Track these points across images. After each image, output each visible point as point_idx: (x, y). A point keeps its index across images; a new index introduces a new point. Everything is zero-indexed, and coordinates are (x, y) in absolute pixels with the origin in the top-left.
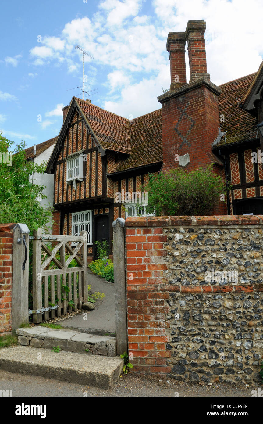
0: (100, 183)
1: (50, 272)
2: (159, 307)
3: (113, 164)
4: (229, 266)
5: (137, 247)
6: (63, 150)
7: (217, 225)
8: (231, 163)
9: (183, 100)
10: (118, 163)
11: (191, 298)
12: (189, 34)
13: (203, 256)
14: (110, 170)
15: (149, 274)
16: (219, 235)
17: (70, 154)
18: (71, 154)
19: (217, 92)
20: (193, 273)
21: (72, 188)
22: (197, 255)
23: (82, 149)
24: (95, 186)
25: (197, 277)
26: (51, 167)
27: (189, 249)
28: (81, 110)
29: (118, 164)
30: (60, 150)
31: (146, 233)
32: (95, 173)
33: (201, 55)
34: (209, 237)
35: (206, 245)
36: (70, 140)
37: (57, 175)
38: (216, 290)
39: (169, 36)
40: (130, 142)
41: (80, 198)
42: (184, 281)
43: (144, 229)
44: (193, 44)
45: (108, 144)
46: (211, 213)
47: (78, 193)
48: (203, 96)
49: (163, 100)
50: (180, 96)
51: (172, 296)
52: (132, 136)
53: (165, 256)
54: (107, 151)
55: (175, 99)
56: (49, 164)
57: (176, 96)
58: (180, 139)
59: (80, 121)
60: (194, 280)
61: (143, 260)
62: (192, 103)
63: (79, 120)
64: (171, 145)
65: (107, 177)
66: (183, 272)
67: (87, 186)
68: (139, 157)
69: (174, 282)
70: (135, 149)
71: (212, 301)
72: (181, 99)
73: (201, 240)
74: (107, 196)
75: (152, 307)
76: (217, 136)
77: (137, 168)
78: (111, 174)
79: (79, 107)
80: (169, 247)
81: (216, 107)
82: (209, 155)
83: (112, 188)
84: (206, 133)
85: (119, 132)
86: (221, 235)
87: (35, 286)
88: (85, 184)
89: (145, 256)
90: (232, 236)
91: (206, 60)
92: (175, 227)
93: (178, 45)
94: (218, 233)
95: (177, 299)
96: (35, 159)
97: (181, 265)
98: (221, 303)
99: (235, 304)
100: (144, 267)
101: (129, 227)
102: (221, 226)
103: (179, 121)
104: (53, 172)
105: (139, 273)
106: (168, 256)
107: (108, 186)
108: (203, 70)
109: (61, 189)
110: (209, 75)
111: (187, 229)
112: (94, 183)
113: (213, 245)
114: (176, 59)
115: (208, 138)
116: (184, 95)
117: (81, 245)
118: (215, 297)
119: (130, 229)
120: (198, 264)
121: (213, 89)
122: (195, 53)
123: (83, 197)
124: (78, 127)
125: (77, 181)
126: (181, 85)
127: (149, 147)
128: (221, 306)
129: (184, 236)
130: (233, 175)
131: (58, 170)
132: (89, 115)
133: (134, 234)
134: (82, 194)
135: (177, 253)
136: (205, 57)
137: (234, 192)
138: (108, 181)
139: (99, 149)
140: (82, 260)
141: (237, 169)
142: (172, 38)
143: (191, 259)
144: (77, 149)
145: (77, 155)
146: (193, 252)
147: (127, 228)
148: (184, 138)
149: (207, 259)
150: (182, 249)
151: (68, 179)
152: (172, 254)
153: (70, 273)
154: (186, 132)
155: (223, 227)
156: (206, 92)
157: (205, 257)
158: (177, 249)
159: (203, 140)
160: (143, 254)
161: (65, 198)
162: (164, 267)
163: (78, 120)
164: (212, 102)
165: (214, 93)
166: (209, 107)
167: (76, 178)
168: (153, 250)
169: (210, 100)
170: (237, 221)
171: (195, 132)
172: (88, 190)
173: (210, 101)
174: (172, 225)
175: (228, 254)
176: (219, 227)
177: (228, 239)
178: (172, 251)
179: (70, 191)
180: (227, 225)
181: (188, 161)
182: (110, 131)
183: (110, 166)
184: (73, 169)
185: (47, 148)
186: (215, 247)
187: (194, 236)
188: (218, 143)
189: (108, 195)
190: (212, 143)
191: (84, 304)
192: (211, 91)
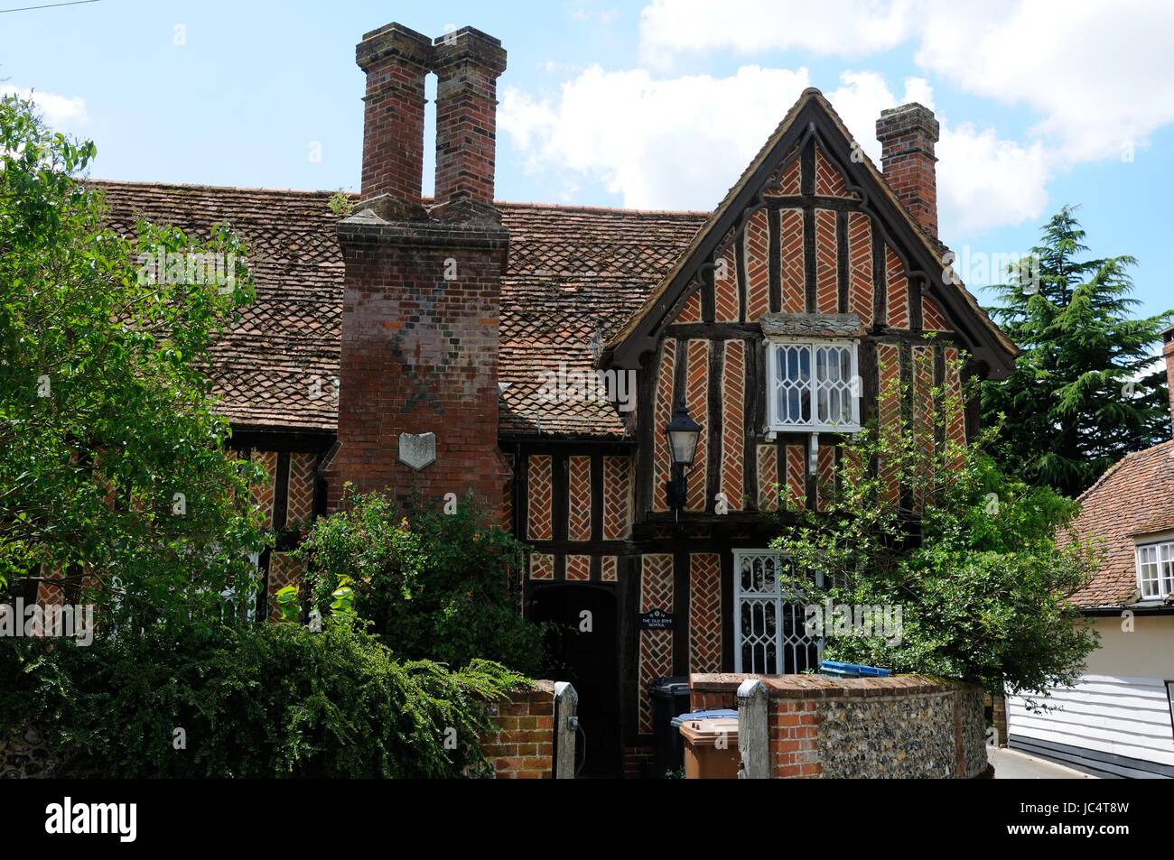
8: (530, 480)
9: (427, 265)
34: (855, 716)
35: (853, 729)
50: (419, 250)
55: (402, 252)
57: (406, 246)
58: (407, 381)
72: (418, 259)
103: (407, 326)
116: (433, 255)
129: (835, 715)
130: (532, 514)
137: (532, 559)
141: (545, 498)
148: (423, 383)
154: (431, 368)
171: (459, 376)
181: (431, 456)
187: (843, 714)
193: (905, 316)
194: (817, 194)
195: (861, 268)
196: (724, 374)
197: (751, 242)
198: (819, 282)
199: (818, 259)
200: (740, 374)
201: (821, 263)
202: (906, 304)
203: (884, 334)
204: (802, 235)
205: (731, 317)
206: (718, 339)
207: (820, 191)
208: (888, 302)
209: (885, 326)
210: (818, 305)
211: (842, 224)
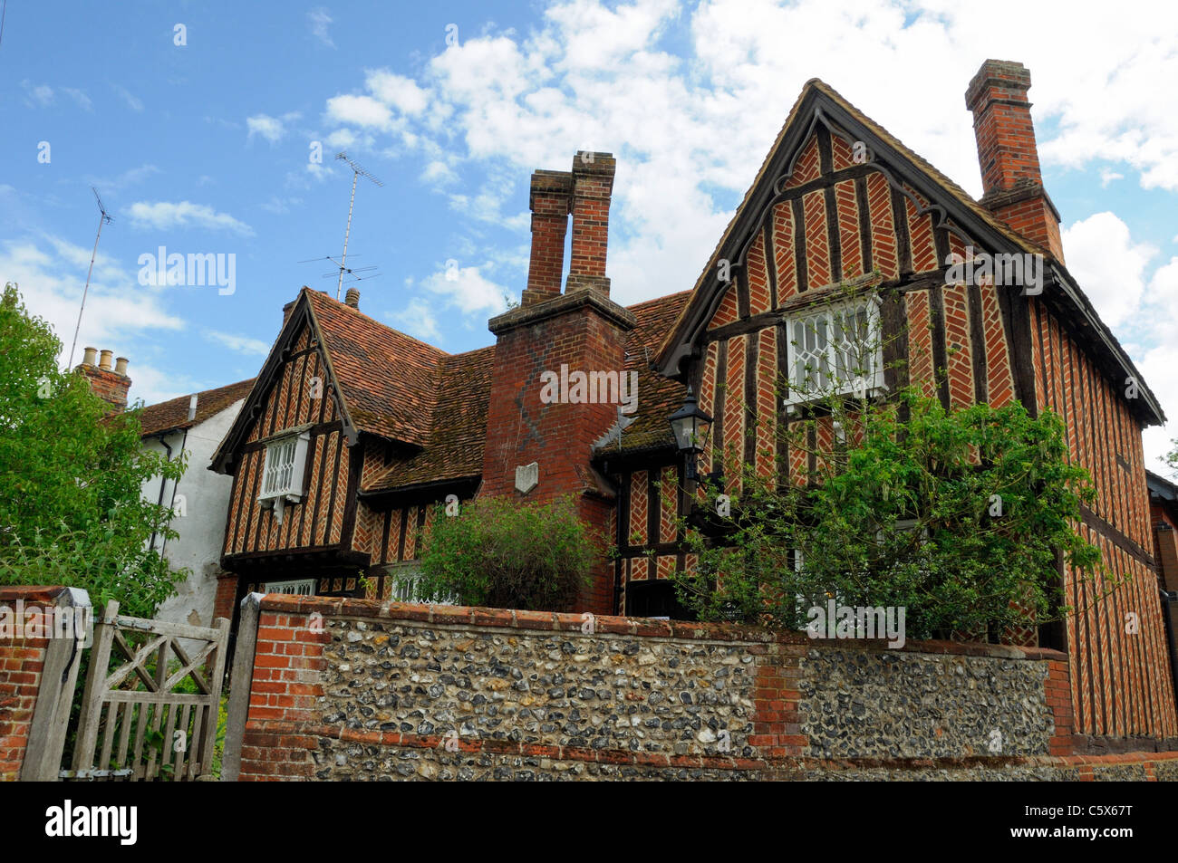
0: (339, 513)
1: (124, 695)
2: (297, 763)
3: (376, 467)
4: (442, 699)
5: (274, 648)
6: (263, 418)
7: (426, 621)
8: (632, 494)
9: (543, 333)
10: (391, 466)
11: (356, 752)
12: (575, 182)
13: (394, 677)
14: (368, 483)
15: (288, 701)
16: (430, 641)
17: (279, 431)
18: (282, 432)
19: (623, 322)
20: (371, 707)
21: (272, 517)
22: (382, 675)
23: (308, 421)
24: (326, 519)
25: (377, 715)
26: (229, 458)
27: (370, 661)
28: (316, 322)
29: (392, 470)
30: (257, 417)
31: (296, 626)
32: (330, 486)
33: (596, 234)
34: (410, 642)
35: (402, 656)
36: (284, 394)
37: (241, 480)
38: (406, 741)
39: (534, 178)
40: (433, 414)
41: (287, 545)
42: (352, 719)
43: (292, 616)
44: (582, 207)
45: (368, 418)
46: (570, 607)
47: (284, 533)
48: (584, 331)
49: (500, 327)
50: (536, 323)
51: (323, 744)
52: (442, 400)
53: (324, 670)
54: (363, 436)
55: (527, 329)
56: (224, 449)
57: (528, 323)
58: (524, 426)
59: (314, 348)
60: (372, 719)
61: (282, 674)
62: (559, 343)
63: (312, 346)
64: (504, 437)
65: (359, 499)
66: (353, 703)
67: (309, 516)
68: (442, 457)
69: (332, 719)
70: (440, 434)
71: (397, 762)
72: (537, 331)
73: (394, 647)
74: (353, 548)
75: (284, 762)
76: (610, 427)
77: (427, 483)
78: (368, 491)
79: (313, 315)
80: (333, 654)
81: (616, 358)
82: (579, 471)
83: (368, 528)
84: (579, 419)
85: (410, 387)
86: (434, 640)
87: (85, 719)
88: (304, 510)
89: (287, 666)
90: (455, 644)
91: (606, 245)
92: (348, 618)
93: (551, 202)
94: (428, 637)
95: (332, 752)
96: (190, 432)
97: (350, 690)
98: (415, 766)
99: (442, 772)
100: (283, 687)
101: (266, 610)
102: (435, 623)
103: (527, 383)
104: (232, 469)
105: (273, 698)
106: (329, 671)
107: (357, 523)
108: (595, 269)
109: (244, 516)
110: (608, 281)
111: (371, 623)
112: (324, 511)
113: (416, 658)
114: (543, 234)
115: (582, 430)
116: (545, 324)
117: (211, 647)
118: (403, 755)
119: (268, 614)
120: (382, 690)
121: (613, 315)
122: (582, 228)
123: (294, 544)
124: (305, 364)
125: (286, 503)
126: (546, 298)
127: (470, 434)
128: (412, 772)
129: (364, 636)
130: (633, 523)
131: (243, 467)
132: (336, 338)
133: (274, 624)
134: (294, 537)
135: (345, 667)
136: (606, 239)
137: (632, 563)
138: (359, 510)
139: (345, 427)
140: (210, 681)
141: (643, 508)
142: (540, 185)
143: (370, 680)
144: (297, 420)
145: (293, 435)
146: (375, 667)
147: (263, 613)
148: (533, 424)
149: (400, 684)
150: (357, 659)
151: (263, 495)
152: (336, 668)
153: (175, 704)
154: (539, 412)
155: (439, 627)
156: (594, 321)
157: (398, 679)
158: (347, 660)
159: (571, 433)
160: (284, 662)
161: (251, 542)
162: (318, 691)
163: (308, 346)
164: (605, 347)
165: (615, 324)
166: (596, 358)
167: (282, 494)
168: (303, 656)
169: (603, 341)
170: (467, 618)
171: (556, 414)
172: (308, 526)
173: (600, 344)
174: (344, 615)
175: (442, 677)
176: (432, 627)
177: (445, 649)
178: (336, 663)
179: (265, 525)
180: (448, 624)
181: (534, 480)
182: (386, 383)
183: (369, 472)
184: (279, 470)
185: (226, 406)
186: (419, 663)
187: (381, 638)
188: (608, 445)
189: (355, 545)
190: (592, 443)
191: (198, 778)
192: (606, 319)
193: (932, 257)
194: (835, 170)
195: (881, 224)
196: (758, 362)
197: (778, 235)
198: (843, 250)
199: (841, 228)
200: (773, 358)
201: (843, 232)
202: (932, 244)
203: (912, 281)
204: (825, 212)
205: (764, 308)
206: (753, 331)
207: (838, 167)
208: (913, 249)
209: (912, 273)
210: (844, 273)
211: (861, 189)
